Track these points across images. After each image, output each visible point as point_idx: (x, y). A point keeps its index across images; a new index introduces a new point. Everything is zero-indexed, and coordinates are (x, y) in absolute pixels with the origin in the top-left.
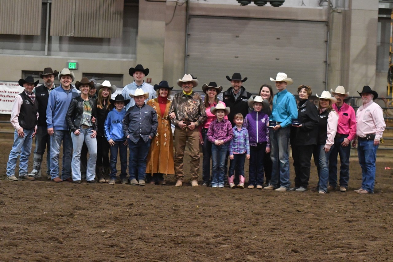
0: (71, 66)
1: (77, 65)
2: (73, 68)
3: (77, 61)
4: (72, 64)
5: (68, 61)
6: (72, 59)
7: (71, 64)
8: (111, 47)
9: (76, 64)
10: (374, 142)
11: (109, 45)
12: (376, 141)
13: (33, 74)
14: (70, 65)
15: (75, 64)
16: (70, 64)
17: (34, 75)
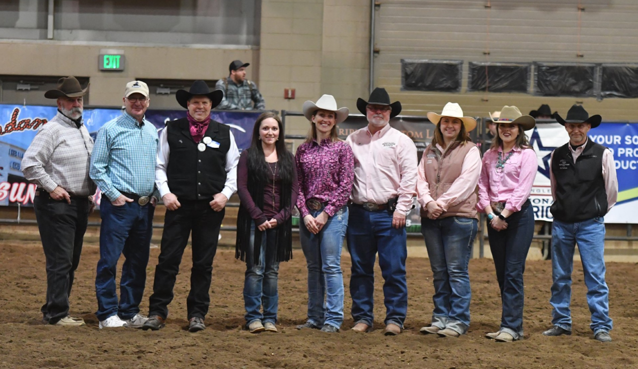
0: (108, 64)
1: (123, 59)
2: (114, 67)
3: (122, 52)
4: (111, 58)
5: (103, 51)
6: (110, 47)
7: (108, 59)
8: (200, 19)
9: (120, 59)
10: (394, 221)
11: (195, 14)
12: (399, 217)
13: (20, 83)
14: (106, 62)
15: (118, 57)
16: (106, 57)
17: (23, 84)
